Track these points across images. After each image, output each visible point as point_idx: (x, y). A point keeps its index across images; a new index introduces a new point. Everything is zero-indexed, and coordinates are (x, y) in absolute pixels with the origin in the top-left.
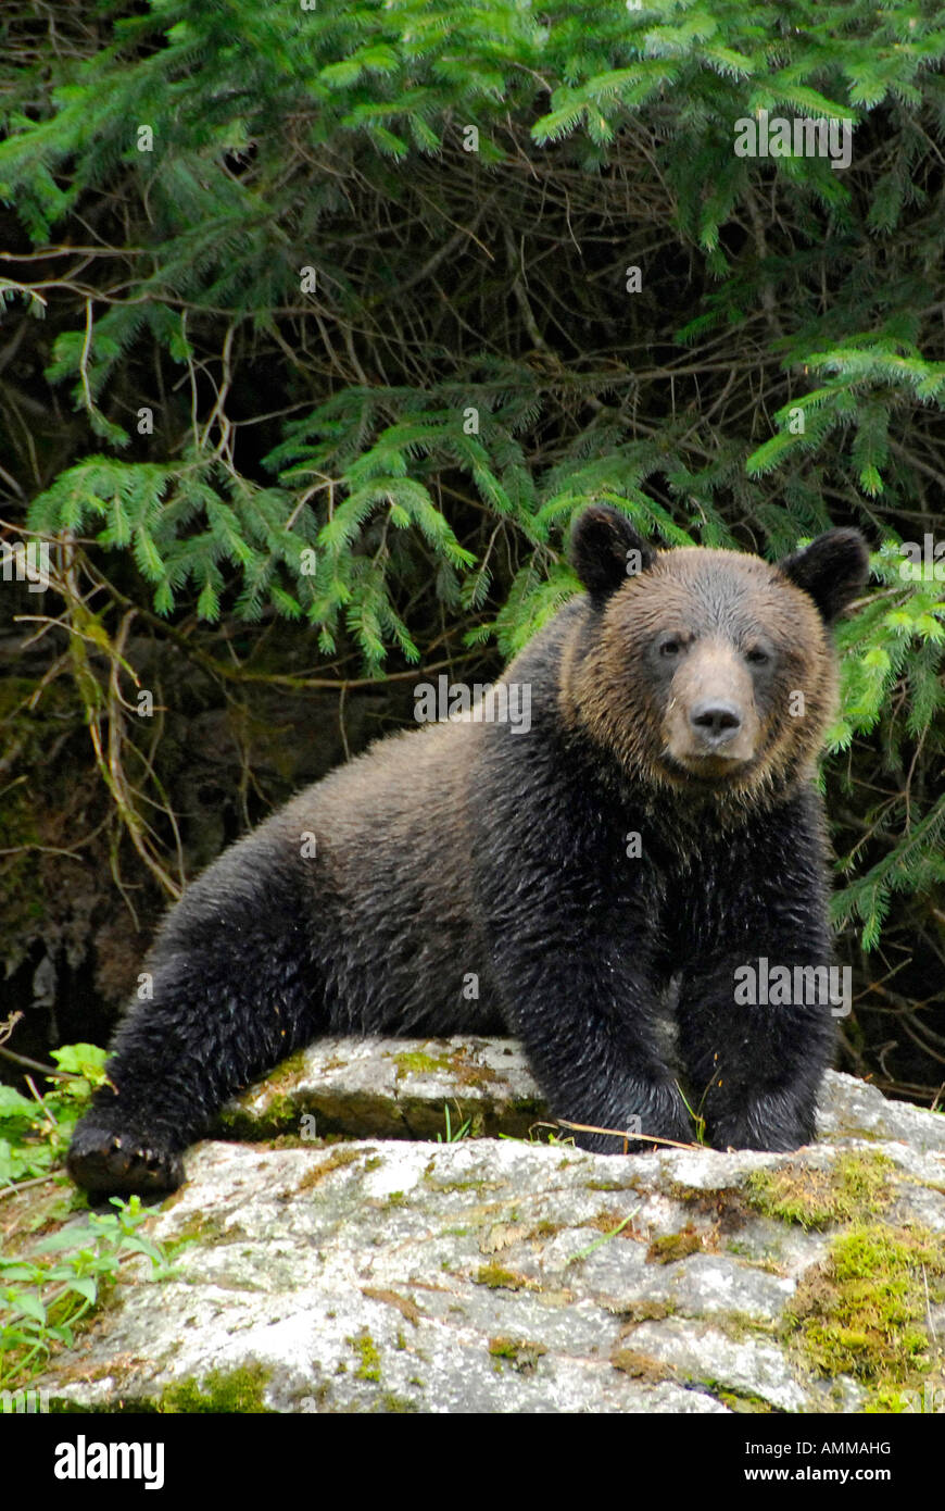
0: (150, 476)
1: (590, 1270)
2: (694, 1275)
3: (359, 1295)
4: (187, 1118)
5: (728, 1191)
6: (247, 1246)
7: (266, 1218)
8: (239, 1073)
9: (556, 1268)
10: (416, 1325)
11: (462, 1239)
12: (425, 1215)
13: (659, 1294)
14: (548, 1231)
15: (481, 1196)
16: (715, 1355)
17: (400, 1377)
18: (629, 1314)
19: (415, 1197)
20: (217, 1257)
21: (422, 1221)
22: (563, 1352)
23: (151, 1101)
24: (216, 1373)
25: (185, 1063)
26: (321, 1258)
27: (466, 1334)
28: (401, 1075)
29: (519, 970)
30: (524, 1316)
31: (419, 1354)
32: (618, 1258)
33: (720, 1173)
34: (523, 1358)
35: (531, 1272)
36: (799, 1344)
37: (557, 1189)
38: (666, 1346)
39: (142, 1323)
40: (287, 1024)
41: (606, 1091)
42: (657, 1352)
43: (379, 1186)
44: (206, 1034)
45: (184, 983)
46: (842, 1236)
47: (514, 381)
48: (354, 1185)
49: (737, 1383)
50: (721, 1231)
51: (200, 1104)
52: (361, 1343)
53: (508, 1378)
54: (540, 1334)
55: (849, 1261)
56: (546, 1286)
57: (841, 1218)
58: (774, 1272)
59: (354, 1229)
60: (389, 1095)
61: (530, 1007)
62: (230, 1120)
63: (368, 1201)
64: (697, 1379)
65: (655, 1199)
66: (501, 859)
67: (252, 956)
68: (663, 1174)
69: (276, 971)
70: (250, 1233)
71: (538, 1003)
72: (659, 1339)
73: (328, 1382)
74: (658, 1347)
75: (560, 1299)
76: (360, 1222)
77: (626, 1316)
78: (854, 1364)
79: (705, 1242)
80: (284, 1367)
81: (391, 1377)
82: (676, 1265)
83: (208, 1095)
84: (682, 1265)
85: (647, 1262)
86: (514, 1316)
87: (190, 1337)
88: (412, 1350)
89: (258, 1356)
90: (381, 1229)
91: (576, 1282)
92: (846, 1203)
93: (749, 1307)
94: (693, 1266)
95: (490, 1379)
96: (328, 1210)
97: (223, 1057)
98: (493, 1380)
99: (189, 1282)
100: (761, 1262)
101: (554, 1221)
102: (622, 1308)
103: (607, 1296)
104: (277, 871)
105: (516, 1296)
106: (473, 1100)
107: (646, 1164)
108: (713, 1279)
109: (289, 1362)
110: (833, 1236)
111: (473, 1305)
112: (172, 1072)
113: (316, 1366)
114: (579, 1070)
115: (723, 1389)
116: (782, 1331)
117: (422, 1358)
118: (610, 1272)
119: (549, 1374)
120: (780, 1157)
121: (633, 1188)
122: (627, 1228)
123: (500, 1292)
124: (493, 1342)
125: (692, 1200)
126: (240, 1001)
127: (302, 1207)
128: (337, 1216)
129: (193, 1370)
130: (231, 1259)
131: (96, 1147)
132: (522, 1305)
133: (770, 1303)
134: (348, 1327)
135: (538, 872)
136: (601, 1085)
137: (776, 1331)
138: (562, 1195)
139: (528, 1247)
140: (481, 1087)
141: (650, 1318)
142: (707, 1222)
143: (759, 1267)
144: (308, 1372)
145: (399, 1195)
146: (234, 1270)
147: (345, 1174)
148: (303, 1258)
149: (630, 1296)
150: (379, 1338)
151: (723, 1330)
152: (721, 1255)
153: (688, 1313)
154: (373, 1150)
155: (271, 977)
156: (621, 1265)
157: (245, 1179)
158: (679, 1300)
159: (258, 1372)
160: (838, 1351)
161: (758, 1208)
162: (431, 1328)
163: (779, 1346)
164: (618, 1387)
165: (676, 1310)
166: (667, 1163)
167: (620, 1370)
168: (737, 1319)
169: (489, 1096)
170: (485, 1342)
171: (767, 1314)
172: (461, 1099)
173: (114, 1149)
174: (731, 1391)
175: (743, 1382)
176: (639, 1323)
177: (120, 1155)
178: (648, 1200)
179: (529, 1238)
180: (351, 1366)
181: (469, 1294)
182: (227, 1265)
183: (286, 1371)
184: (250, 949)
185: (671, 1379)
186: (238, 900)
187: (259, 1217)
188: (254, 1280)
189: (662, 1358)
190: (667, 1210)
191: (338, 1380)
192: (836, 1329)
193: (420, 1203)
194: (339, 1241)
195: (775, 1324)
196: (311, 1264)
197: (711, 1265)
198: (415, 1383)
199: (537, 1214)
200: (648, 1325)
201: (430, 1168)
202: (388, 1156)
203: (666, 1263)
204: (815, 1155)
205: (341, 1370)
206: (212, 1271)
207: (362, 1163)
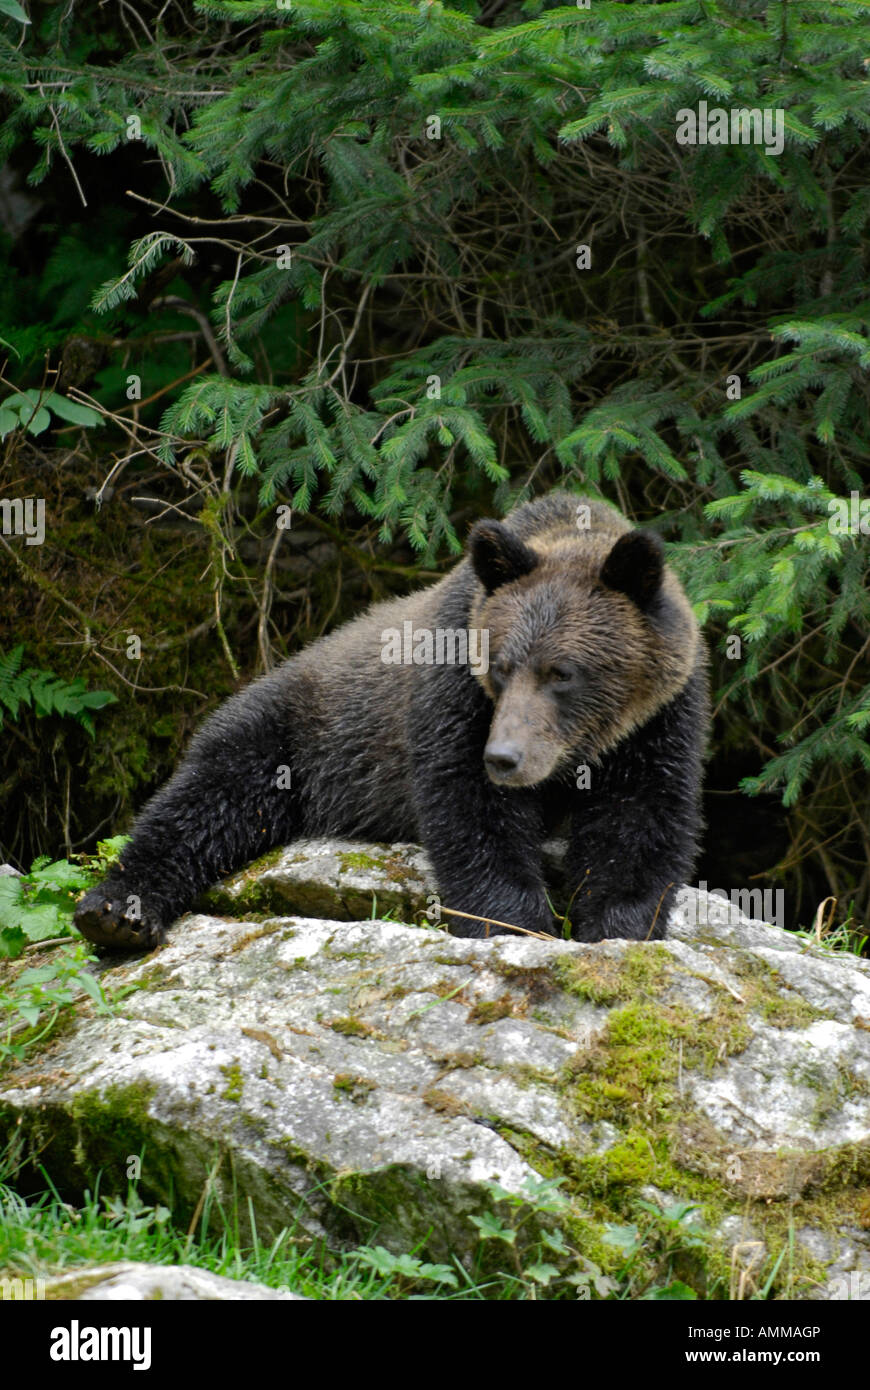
0: (258, 394)
1: (423, 1026)
2: (500, 1035)
3: (239, 1034)
4: (178, 893)
5: (539, 971)
6: (180, 993)
7: (202, 973)
8: (226, 860)
9: (399, 1022)
10: (280, 1060)
11: (337, 997)
12: (318, 977)
13: (472, 1048)
14: (400, 993)
15: (362, 966)
16: (502, 1098)
17: (257, 1099)
18: (445, 1062)
19: (313, 962)
20: (153, 1001)
21: (314, 982)
22: (391, 1089)
23: (150, 877)
24: (115, 1088)
25: (180, 850)
26: (232, 1005)
27: (317, 1071)
28: (343, 870)
29: (430, 792)
30: (366, 1058)
31: (278, 1084)
32: (446, 1017)
33: (535, 955)
34: (357, 1091)
35: (379, 1025)
36: (571, 1092)
37: (413, 962)
38: (469, 1090)
39: (84, 1047)
40: (268, 825)
41: (486, 892)
42: (461, 1093)
43: (289, 952)
44: (199, 828)
45: (188, 788)
46: (622, 1011)
47: (574, 338)
48: (271, 951)
49: (516, 1121)
50: (531, 1002)
51: (189, 882)
52: (231, 1072)
53: (344, 1107)
54: (375, 1074)
55: (621, 1031)
56: (389, 1037)
57: (623, 996)
58: (564, 1036)
59: (264, 985)
60: (332, 885)
61: (436, 821)
62: (214, 898)
63: (278, 964)
64: (485, 1115)
65: (485, 973)
66: (427, 705)
67: (244, 769)
68: (494, 954)
69: (262, 781)
70: (187, 983)
71: (443, 817)
72: (464, 1083)
73: (199, 1100)
74: (462, 1090)
75: (396, 1047)
76: (270, 979)
77: (443, 1064)
78: (614, 1112)
79: (515, 1009)
80: (167, 1086)
81: (250, 1099)
82: (489, 1026)
83: (197, 877)
84: (492, 1026)
85: (468, 1022)
86: (359, 1058)
87: (112, 1058)
88: (272, 1079)
89: (148, 1076)
90: (283, 986)
91: (412, 1035)
92: (629, 986)
93: (537, 1062)
94: (502, 1028)
95: (329, 1107)
96: (249, 969)
97: (211, 847)
98: (331, 1107)
99: (128, 1018)
100: (555, 1028)
101: (406, 987)
102: (441, 1056)
103: (434, 1048)
104: (275, 703)
105: (364, 1042)
106: (396, 893)
107: (482, 946)
108: (515, 1039)
109: (172, 1081)
110: (614, 1011)
111: (329, 1048)
112: (170, 856)
113: (192, 1087)
114: (467, 873)
115: (504, 1125)
116: (560, 1083)
117: (279, 1087)
118: (439, 1028)
119: (376, 1106)
120: (583, 945)
121: (469, 964)
122: (459, 994)
123: (352, 1039)
124: (338, 1078)
125: (512, 976)
126: (230, 803)
127: (230, 965)
128: (254, 974)
129: (98, 1083)
130: (164, 1002)
131: (92, 909)
132: (366, 1051)
133: (555, 1060)
134: (222, 1058)
135: (454, 718)
136: (484, 886)
137: (555, 1082)
138: (417, 966)
139: (384, 1006)
140: (403, 884)
141: (460, 1066)
142: (522, 994)
143: (554, 1032)
144: (184, 1090)
145: (302, 960)
146: (164, 1010)
147: (267, 942)
148: (219, 1004)
149: (450, 1048)
150: (246, 1068)
151: (514, 1079)
152: (527, 1021)
153: (492, 1064)
154: (293, 924)
155: (256, 786)
156: (448, 1023)
157: (206, 943)
158: (486, 1054)
159: (145, 1089)
160: (602, 1101)
161: (562, 986)
162: (292, 1063)
163: (556, 1095)
164: (424, 1118)
165: (483, 1061)
166: (498, 946)
167: (428, 1105)
168: (526, 1071)
169: (408, 891)
170: (332, 1077)
171: (551, 1068)
172: (387, 892)
173: (106, 912)
174: (511, 1127)
175: (520, 1120)
176: (452, 1070)
177: (110, 917)
178: (479, 974)
179: (384, 999)
180: (220, 1088)
181: (328, 1039)
182: (160, 1007)
183: (167, 1088)
184: (243, 762)
185: (465, 1115)
186: (242, 725)
187: (196, 971)
188: (177, 1019)
189: (463, 1098)
190: (492, 982)
191: (208, 1098)
192: (601, 1084)
193: (316, 968)
194: (251, 994)
195: (556, 1077)
196: (223, 1010)
197: (515, 1028)
198: (269, 1105)
199: (394, 980)
200: (458, 1071)
201: (330, 941)
202: (303, 930)
203: (482, 1024)
204: (612, 946)
205: (211, 1091)
206: (147, 1010)
207: (280, 934)
